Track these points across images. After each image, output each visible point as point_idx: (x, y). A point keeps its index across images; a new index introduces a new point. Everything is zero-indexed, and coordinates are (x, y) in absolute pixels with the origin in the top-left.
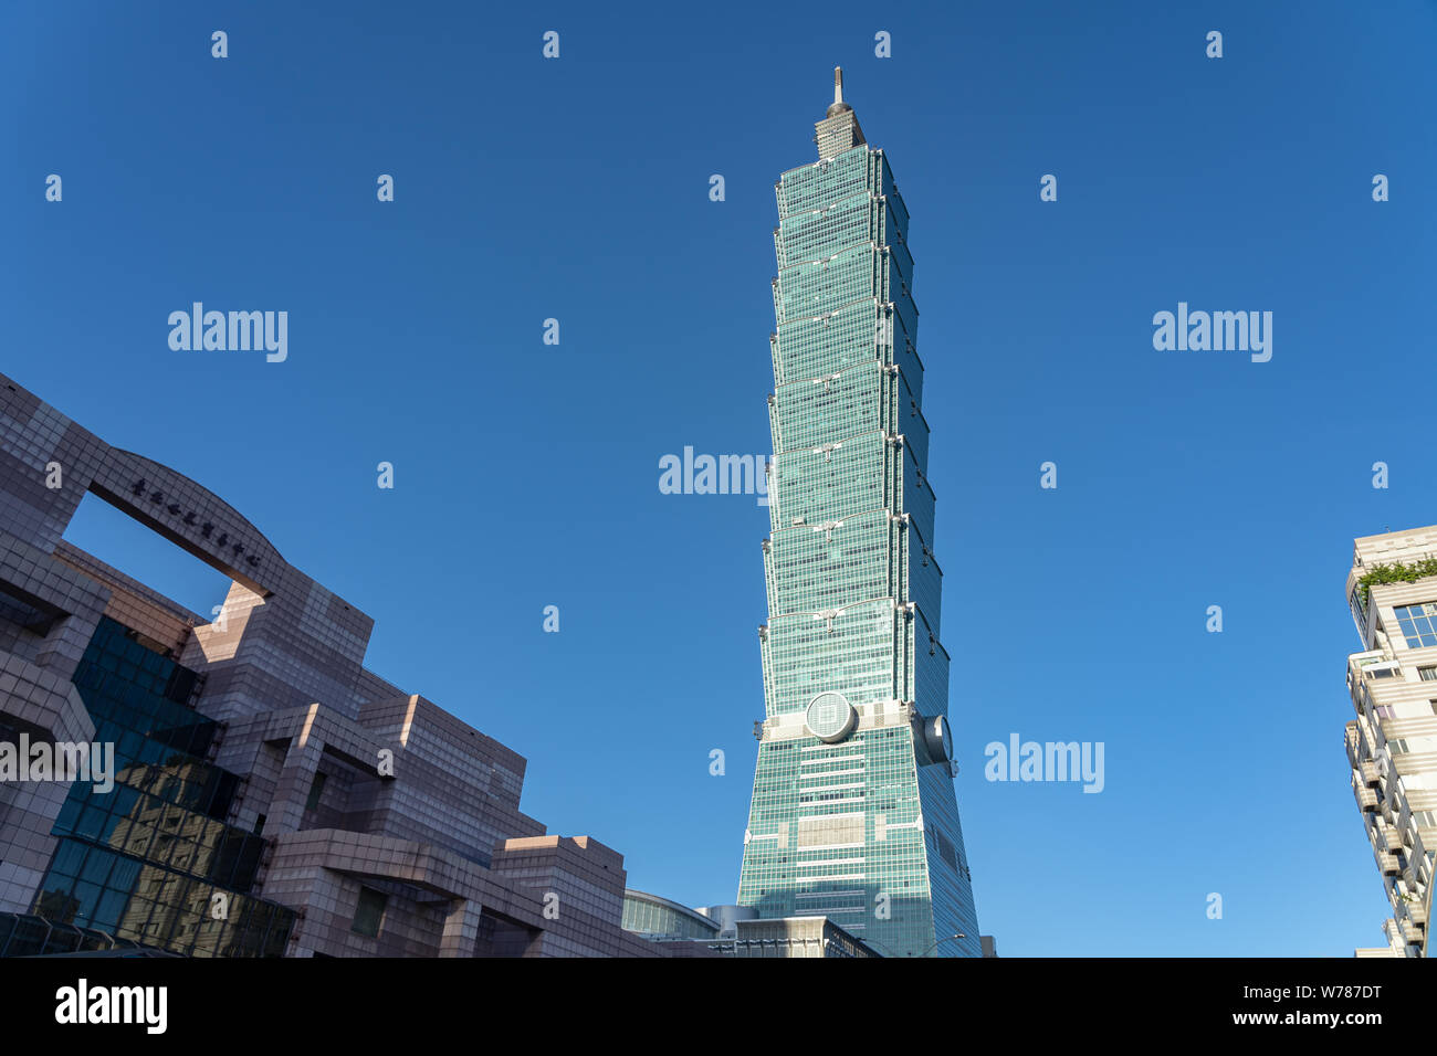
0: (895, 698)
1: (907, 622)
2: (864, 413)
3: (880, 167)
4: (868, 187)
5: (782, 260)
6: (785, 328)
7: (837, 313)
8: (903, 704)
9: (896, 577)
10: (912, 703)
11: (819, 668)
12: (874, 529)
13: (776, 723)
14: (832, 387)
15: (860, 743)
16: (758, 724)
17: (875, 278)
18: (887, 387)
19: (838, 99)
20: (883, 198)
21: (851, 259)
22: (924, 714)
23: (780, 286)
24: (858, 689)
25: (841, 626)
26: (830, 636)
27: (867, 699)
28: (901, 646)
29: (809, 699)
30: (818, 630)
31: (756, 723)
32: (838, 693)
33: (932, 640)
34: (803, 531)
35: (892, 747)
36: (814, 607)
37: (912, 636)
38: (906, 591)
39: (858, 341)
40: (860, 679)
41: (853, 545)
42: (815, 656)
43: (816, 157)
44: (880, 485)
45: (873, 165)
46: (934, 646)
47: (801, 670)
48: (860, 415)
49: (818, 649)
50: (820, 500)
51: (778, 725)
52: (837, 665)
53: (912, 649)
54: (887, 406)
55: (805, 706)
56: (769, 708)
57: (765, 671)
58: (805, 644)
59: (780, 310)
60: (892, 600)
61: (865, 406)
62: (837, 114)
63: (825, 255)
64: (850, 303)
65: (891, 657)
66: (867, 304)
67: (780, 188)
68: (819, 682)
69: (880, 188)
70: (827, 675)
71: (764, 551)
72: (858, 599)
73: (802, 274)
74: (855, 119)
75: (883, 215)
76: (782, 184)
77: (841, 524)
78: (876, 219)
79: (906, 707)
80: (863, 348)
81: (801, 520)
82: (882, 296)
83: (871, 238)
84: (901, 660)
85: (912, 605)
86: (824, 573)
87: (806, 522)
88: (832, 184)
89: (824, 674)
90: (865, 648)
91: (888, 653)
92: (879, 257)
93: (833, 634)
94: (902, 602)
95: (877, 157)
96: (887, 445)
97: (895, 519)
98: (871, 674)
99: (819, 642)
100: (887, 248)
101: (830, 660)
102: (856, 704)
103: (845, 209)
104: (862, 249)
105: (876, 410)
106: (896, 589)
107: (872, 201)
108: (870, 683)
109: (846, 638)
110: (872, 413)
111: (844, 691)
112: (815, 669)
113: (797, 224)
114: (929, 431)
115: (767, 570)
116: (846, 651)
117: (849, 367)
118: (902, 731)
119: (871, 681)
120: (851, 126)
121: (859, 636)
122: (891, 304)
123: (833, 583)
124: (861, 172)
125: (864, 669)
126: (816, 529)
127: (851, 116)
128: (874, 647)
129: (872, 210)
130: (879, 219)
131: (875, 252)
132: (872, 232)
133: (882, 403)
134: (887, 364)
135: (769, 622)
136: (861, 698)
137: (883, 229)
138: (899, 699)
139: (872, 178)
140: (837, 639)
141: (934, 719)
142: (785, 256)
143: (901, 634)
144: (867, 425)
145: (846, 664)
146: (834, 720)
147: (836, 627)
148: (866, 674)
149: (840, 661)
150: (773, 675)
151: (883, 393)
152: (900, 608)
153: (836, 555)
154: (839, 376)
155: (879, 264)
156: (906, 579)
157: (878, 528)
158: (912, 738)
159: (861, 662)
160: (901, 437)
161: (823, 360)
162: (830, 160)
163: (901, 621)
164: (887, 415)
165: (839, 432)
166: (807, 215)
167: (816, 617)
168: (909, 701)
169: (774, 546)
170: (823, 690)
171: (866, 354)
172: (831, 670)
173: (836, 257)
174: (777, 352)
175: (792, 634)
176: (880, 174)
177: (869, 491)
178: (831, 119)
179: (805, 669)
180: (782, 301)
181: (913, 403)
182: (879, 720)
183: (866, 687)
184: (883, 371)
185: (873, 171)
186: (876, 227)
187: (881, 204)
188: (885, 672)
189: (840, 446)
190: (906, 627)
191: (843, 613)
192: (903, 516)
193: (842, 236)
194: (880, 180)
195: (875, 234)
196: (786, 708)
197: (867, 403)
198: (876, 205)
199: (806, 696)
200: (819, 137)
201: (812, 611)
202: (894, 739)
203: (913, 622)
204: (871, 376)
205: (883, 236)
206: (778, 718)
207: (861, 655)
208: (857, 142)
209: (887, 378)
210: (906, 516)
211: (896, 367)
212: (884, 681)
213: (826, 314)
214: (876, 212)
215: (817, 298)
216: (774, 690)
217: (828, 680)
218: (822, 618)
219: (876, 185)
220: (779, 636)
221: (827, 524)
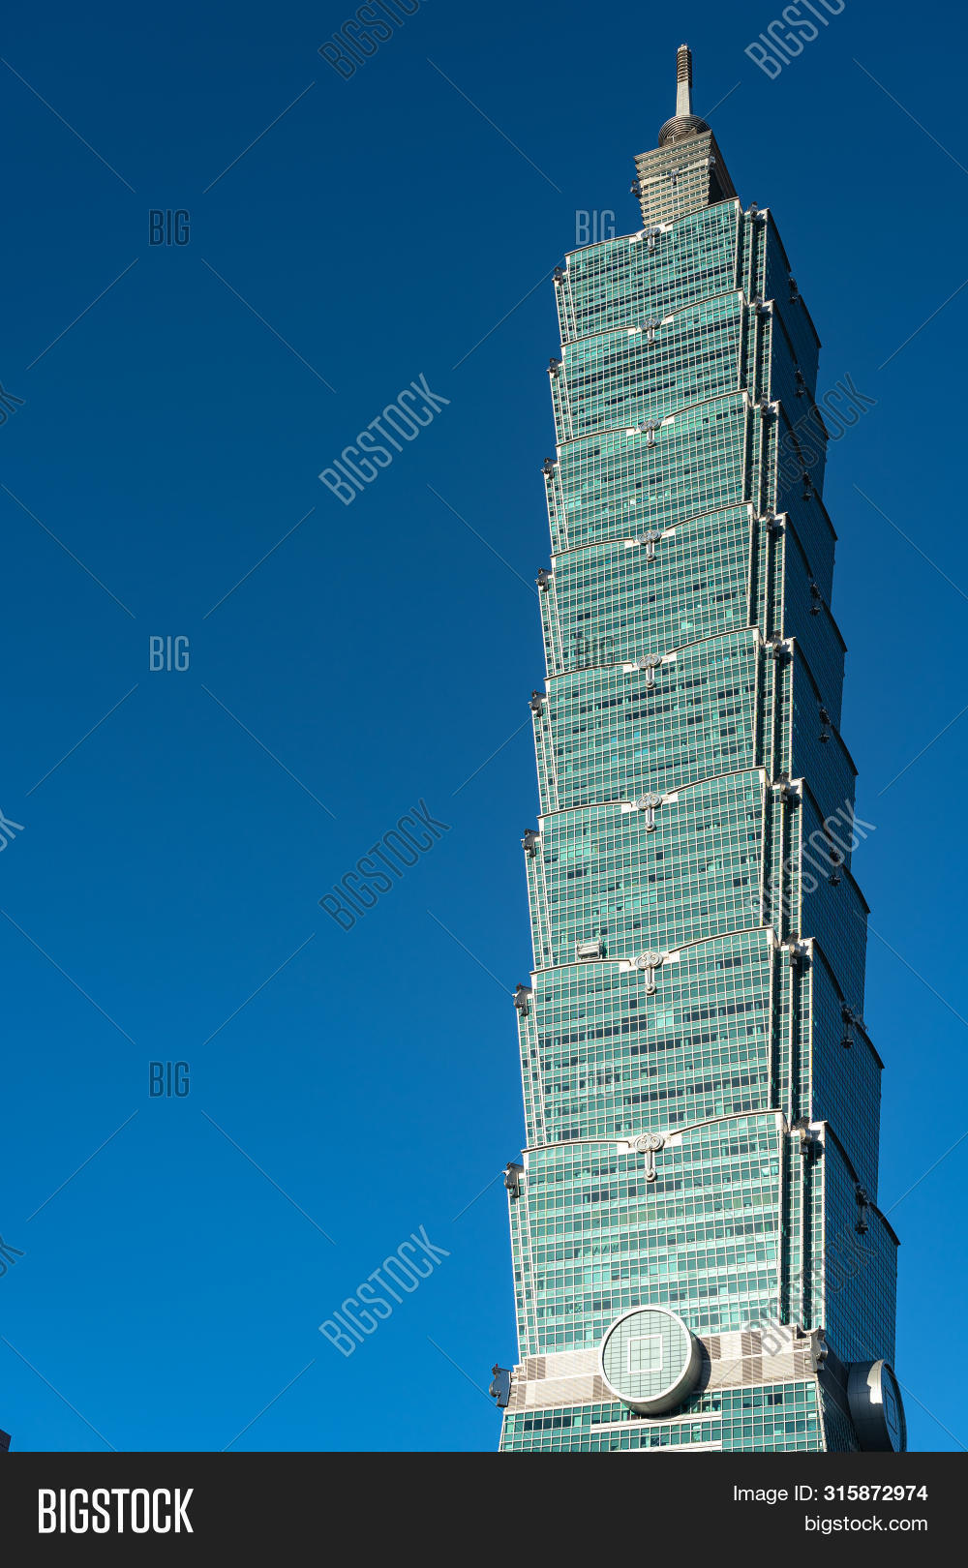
0: (785, 1321)
1: (810, 1162)
2: (723, 733)
3: (763, 244)
4: (739, 284)
5: (565, 425)
6: (566, 560)
7: (672, 532)
8: (801, 1335)
9: (786, 1068)
10: (820, 1333)
11: (627, 1256)
12: (741, 970)
13: (538, 1370)
14: (661, 680)
15: (713, 1415)
16: (501, 1373)
17: (749, 463)
18: (771, 682)
19: (683, 108)
20: (769, 305)
21: (702, 426)
22: (844, 1356)
23: (559, 478)
24: (708, 1301)
25: (671, 1169)
26: (651, 1190)
27: (726, 1321)
28: (797, 1213)
29: (607, 1322)
30: (625, 1176)
31: (496, 1371)
32: (665, 1307)
33: (861, 1201)
34: (597, 970)
35: (778, 1427)
36: (618, 1128)
37: (819, 1192)
38: (807, 1098)
39: (715, 588)
40: (711, 1279)
41: (699, 1001)
42: (617, 1230)
43: (639, 225)
44: (755, 880)
45: (749, 239)
46: (866, 1214)
47: (589, 1259)
48: (715, 738)
49: (627, 1215)
50: (634, 908)
51: (542, 1375)
52: (664, 1251)
53: (819, 1219)
54: (770, 721)
55: (597, 1337)
56: (523, 1340)
57: (517, 1260)
58: (600, 1206)
59: (556, 524)
60: (778, 1116)
61: (727, 719)
62: (679, 138)
63: (649, 416)
64: (698, 515)
65: (777, 1235)
66: (730, 515)
67: (563, 281)
68: (626, 1284)
69: (762, 285)
70: (644, 1270)
71: (518, 1011)
72: (709, 1112)
73: (604, 453)
74: (715, 148)
75: (768, 338)
76: (567, 273)
77: (675, 958)
78: (753, 347)
79: (809, 1340)
80: (724, 603)
81: (595, 949)
82: (764, 501)
83: (744, 385)
84: (797, 1241)
85: (818, 1126)
86: (640, 1058)
87: (603, 952)
88: (666, 276)
89: (639, 1268)
90: (721, 1216)
91: (770, 1226)
92: (759, 422)
93: (655, 1185)
94: (798, 1120)
95: (758, 224)
96: (770, 799)
97: (785, 948)
98: (733, 1270)
99: (626, 1202)
100: (775, 404)
101: (650, 1239)
102: (704, 1333)
103: (691, 326)
104: (724, 406)
105: (748, 728)
106: (786, 1093)
107: (746, 309)
108: (732, 1290)
109: (682, 1193)
110: (741, 733)
111: (677, 1305)
112: (618, 1257)
113: (595, 355)
114: (855, 773)
115: (524, 1051)
116: (683, 1220)
117: (694, 639)
118: (799, 1392)
119: (735, 1284)
120: (706, 162)
121: (710, 1190)
122: (782, 517)
123: (656, 1080)
124: (725, 253)
125: (723, 1258)
126: (624, 967)
127: (708, 142)
128: (740, 1213)
129: (746, 329)
130: (760, 348)
131: (751, 412)
132: (744, 371)
133: (761, 714)
134: (771, 635)
135: (526, 1156)
136: (715, 1319)
137: (768, 367)
138: (793, 1324)
139: (748, 265)
140: (662, 1197)
141: (867, 1366)
142: (569, 416)
143: (798, 1186)
144: (729, 758)
145: (683, 1248)
146: (658, 1366)
147: (662, 1171)
148: (723, 1271)
149: (672, 1242)
150: (535, 1269)
151: (762, 695)
152: (797, 1134)
153: (664, 1021)
154: (673, 657)
155: (758, 436)
156: (807, 1074)
157: (751, 967)
158: (821, 1408)
159: (712, 1244)
160: (798, 783)
161: (642, 625)
162: (663, 228)
163: (798, 1160)
164: (769, 739)
165: (673, 771)
166: (615, 336)
167: (622, 1149)
168: (814, 1330)
169: (539, 999)
170: (635, 1303)
171: (730, 614)
172: (653, 1260)
173: (671, 420)
174: (550, 607)
175: (570, 1184)
176: (763, 257)
177: (733, 891)
178: (667, 148)
179: (599, 1259)
180: (563, 507)
181: (823, 715)
182: (752, 1368)
183: (724, 1297)
184: (762, 650)
185: (748, 252)
186: (752, 362)
187: (763, 316)
188: (763, 1266)
189: (674, 798)
190: (808, 1173)
191: (677, 1141)
192: (801, 942)
193: (685, 380)
194: (762, 270)
195: (752, 376)
196: (559, 1341)
197: (731, 712)
198: (754, 319)
199: (600, 1315)
200: (643, 184)
201: (613, 1136)
202: (783, 1409)
203: (822, 1162)
204: (739, 659)
205: (767, 380)
206: (542, 1361)
207: (715, 1231)
208: (717, 194)
209: (771, 664)
210: (809, 942)
211: (790, 641)
212: (762, 1285)
213: (651, 535)
214: (753, 333)
215: (633, 502)
216: (534, 1301)
217: (645, 1281)
218: (634, 1150)
219: (754, 279)
220: (546, 1187)
221: (649, 957)
